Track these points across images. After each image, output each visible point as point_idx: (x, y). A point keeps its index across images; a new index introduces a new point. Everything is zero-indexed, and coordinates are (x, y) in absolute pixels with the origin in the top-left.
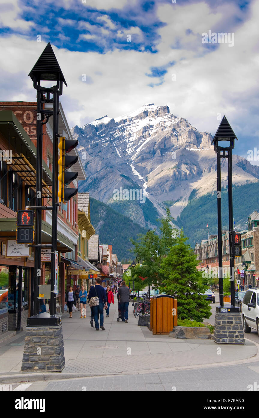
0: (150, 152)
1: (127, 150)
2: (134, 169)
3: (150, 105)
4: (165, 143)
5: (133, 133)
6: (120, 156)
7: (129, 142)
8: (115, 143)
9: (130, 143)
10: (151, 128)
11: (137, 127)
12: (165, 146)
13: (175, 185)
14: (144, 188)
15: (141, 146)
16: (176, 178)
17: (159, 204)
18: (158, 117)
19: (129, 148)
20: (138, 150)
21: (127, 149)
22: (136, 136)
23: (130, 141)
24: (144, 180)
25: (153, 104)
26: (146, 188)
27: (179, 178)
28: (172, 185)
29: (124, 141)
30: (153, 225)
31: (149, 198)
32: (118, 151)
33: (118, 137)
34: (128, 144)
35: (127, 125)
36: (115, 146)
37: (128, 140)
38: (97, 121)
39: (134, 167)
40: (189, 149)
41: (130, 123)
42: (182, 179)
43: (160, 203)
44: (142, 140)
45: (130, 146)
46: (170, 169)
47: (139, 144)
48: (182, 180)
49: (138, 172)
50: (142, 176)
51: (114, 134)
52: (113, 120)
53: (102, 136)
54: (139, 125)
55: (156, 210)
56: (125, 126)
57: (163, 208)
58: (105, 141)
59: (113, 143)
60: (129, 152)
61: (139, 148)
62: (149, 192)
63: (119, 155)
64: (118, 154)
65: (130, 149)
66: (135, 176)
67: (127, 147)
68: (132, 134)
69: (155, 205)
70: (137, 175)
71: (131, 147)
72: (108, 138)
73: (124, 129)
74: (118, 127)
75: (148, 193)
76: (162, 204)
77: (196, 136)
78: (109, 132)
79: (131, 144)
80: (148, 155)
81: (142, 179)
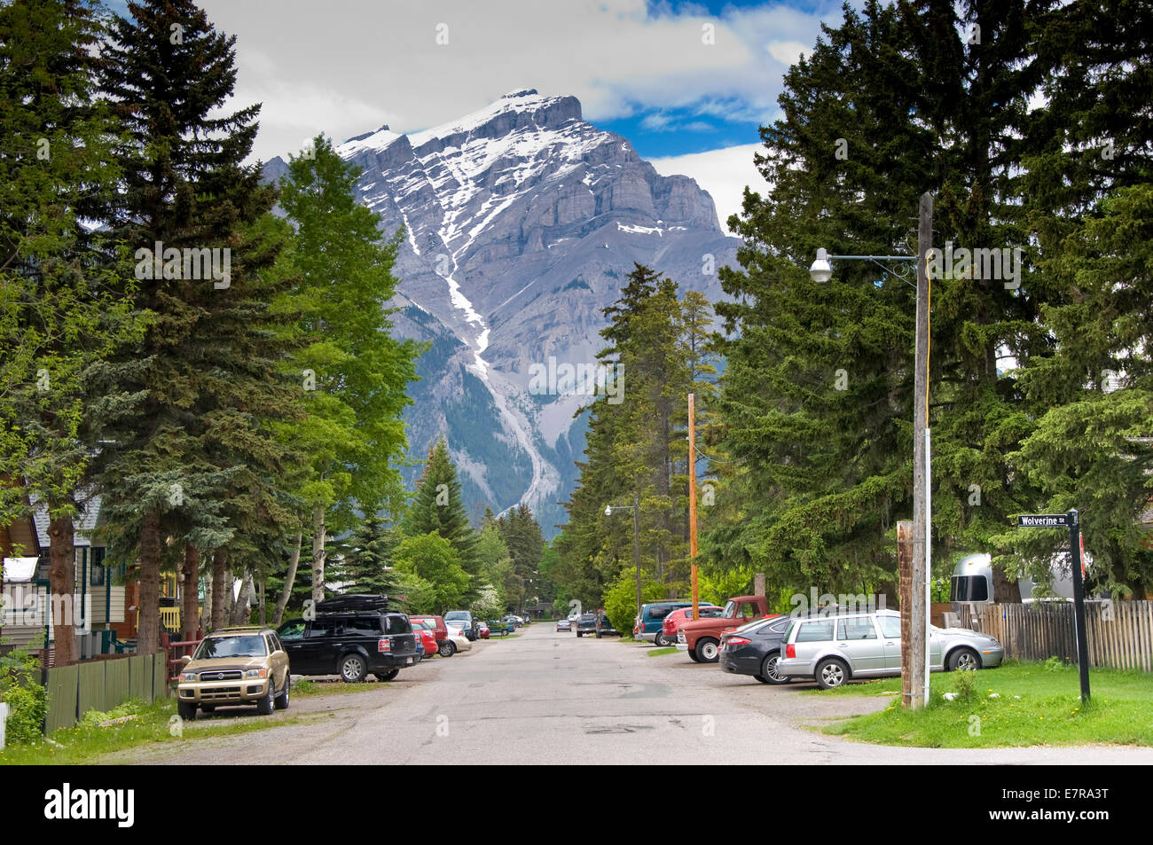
0: (509, 238)
1: (440, 233)
2: (458, 290)
3: (522, 94)
4: (556, 211)
5: (466, 181)
6: (417, 252)
7: (450, 209)
8: (406, 212)
9: (455, 209)
10: (522, 165)
11: (479, 160)
12: (556, 220)
13: (571, 338)
14: (479, 348)
15: (486, 221)
16: (576, 318)
17: (510, 397)
18: (545, 130)
19: (447, 226)
20: (474, 232)
21: (443, 229)
22: (474, 189)
23: (453, 205)
24: (482, 324)
25: (534, 92)
26: (483, 348)
27: (583, 316)
28: (560, 338)
29: (435, 203)
30: (474, 462)
31: (486, 378)
32: (415, 234)
33: (419, 193)
34: (448, 214)
35: (450, 157)
36: (406, 219)
37: (447, 202)
38: (355, 143)
39: (458, 282)
40: (626, 229)
41: (458, 150)
42: (594, 319)
43: (516, 394)
44: (491, 200)
45: (453, 220)
46: (559, 289)
47: (478, 214)
48: (595, 323)
49: (469, 298)
50: (477, 311)
51: (406, 182)
52: (403, 140)
53: (365, 188)
54: (485, 156)
55: (498, 415)
56: (443, 158)
57: (522, 409)
58: (373, 204)
59: (402, 210)
60: (446, 240)
61: (480, 227)
62: (490, 361)
63: (415, 247)
64: (413, 243)
65: (452, 228)
66: (456, 310)
67: (443, 223)
68: (462, 183)
69: (500, 402)
70: (463, 310)
71: (454, 223)
72: (385, 196)
73: (439, 170)
74: (420, 160)
75: (488, 364)
76: (522, 397)
77: (652, 189)
78: (391, 178)
79: (456, 213)
80: (504, 249)
81: (475, 322)
